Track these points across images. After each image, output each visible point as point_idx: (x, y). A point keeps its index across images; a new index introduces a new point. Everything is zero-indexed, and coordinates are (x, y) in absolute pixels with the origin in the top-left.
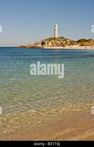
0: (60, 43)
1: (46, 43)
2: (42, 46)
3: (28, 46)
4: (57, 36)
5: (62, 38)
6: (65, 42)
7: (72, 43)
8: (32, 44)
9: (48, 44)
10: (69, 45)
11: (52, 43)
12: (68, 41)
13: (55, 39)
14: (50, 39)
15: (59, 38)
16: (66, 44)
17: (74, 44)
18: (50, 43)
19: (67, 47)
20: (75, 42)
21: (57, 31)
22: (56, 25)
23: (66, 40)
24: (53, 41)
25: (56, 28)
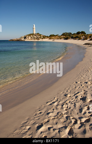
0: (36, 37)
1: (27, 38)
2: (24, 40)
3: (15, 39)
4: (35, 33)
5: (38, 34)
6: (39, 37)
7: (44, 37)
8: (18, 38)
9: (28, 38)
10: (42, 39)
11: (31, 37)
12: (42, 36)
13: (33, 34)
14: (30, 35)
15: (36, 34)
16: (40, 38)
17: (45, 38)
18: (30, 37)
19: (40, 40)
20: (46, 37)
21: (34, 29)
22: (34, 25)
23: (40, 35)
24: (32, 36)
25: (34, 27)
